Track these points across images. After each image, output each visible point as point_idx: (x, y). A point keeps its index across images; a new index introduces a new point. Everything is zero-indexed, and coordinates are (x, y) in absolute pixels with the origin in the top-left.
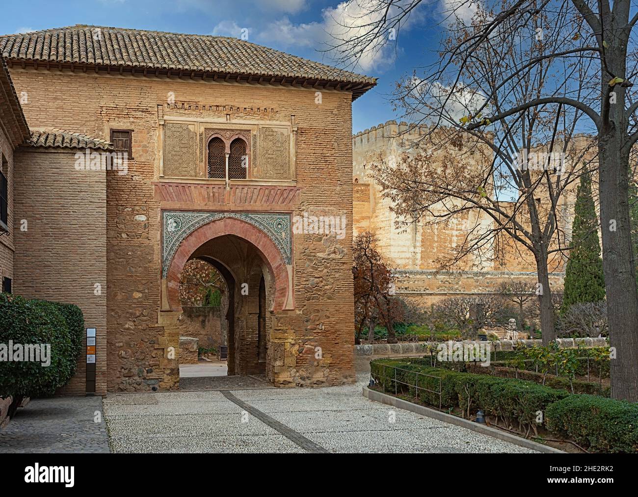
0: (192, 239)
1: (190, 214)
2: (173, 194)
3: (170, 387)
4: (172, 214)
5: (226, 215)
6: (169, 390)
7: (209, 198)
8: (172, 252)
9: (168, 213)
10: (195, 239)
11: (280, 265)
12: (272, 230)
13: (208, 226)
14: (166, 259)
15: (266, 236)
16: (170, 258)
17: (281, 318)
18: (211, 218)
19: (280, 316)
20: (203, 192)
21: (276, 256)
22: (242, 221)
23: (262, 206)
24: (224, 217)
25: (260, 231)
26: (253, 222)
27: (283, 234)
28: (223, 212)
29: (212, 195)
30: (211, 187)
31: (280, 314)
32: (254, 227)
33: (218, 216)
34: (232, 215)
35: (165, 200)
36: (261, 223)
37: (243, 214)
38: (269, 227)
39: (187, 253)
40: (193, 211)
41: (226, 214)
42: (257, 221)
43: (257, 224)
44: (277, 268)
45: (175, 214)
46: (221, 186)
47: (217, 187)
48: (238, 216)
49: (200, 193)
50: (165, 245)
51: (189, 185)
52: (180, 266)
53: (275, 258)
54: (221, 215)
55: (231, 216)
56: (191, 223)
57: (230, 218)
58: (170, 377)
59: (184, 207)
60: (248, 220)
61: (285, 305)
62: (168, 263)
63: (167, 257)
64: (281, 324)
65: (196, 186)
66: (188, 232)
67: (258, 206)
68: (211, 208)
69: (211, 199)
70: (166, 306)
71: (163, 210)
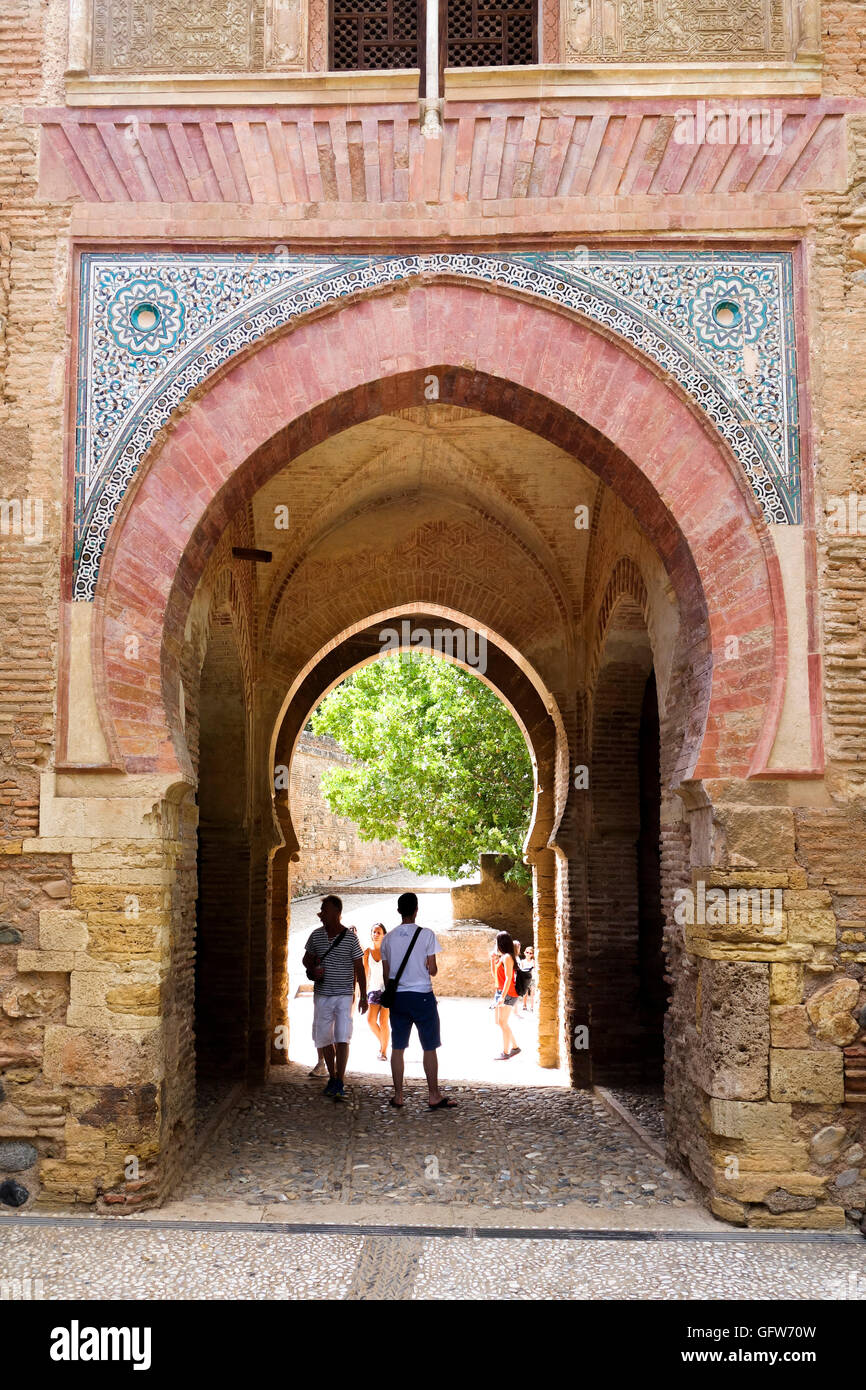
0: (241, 395)
1: (226, 265)
2: (140, 165)
3: (100, 1192)
4: (134, 266)
5: (427, 265)
6: (90, 1205)
7: (330, 177)
8: (128, 464)
9: (113, 266)
10: (256, 394)
11: (734, 526)
12: (681, 337)
13: (325, 332)
14: (95, 499)
15: (648, 369)
16: (114, 491)
17: (746, 820)
18: (341, 287)
19: (739, 808)
20: (293, 148)
21: (706, 478)
22: (512, 298)
23: (623, 207)
24: (414, 277)
25: (613, 344)
26: (573, 300)
27: (750, 360)
28: (407, 247)
29: (342, 158)
30: (338, 119)
31: (740, 798)
32: (580, 325)
33: (375, 273)
34: (458, 265)
35: (97, 197)
36: (617, 303)
37: (519, 256)
38: (663, 322)
39: (208, 469)
40: (247, 248)
41: (422, 259)
42: (594, 290)
43: (595, 311)
44: (715, 542)
45: (146, 265)
46: (390, 113)
47: (370, 118)
48: (488, 269)
49: (278, 158)
50: (92, 425)
51: (221, 117)
52: (172, 534)
53: (700, 486)
54: (396, 269)
55: (452, 270)
56: (233, 312)
57: (445, 282)
58: (99, 1135)
59: (194, 228)
60: (544, 288)
61: (766, 744)
62: (104, 518)
63: (100, 489)
64: (746, 852)
65: (259, 117)
66: (216, 357)
67: (603, 212)
68: (337, 229)
69: (344, 180)
70: (86, 747)
71: (87, 248)
